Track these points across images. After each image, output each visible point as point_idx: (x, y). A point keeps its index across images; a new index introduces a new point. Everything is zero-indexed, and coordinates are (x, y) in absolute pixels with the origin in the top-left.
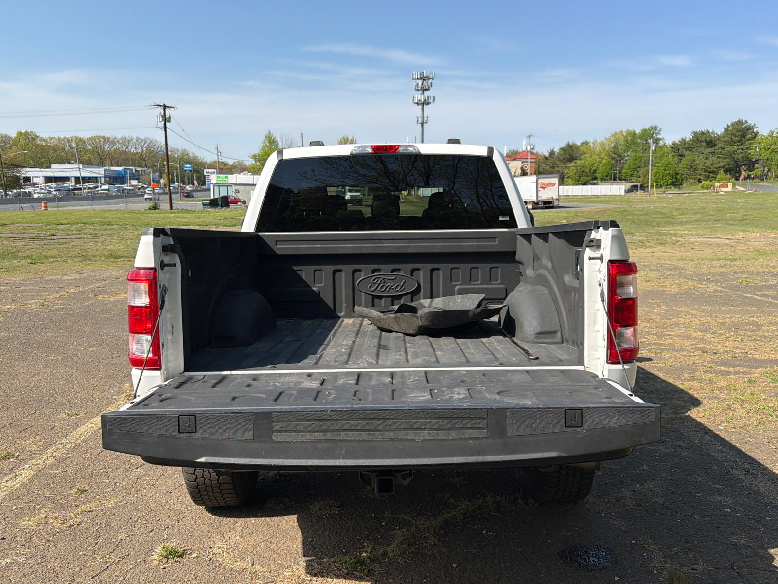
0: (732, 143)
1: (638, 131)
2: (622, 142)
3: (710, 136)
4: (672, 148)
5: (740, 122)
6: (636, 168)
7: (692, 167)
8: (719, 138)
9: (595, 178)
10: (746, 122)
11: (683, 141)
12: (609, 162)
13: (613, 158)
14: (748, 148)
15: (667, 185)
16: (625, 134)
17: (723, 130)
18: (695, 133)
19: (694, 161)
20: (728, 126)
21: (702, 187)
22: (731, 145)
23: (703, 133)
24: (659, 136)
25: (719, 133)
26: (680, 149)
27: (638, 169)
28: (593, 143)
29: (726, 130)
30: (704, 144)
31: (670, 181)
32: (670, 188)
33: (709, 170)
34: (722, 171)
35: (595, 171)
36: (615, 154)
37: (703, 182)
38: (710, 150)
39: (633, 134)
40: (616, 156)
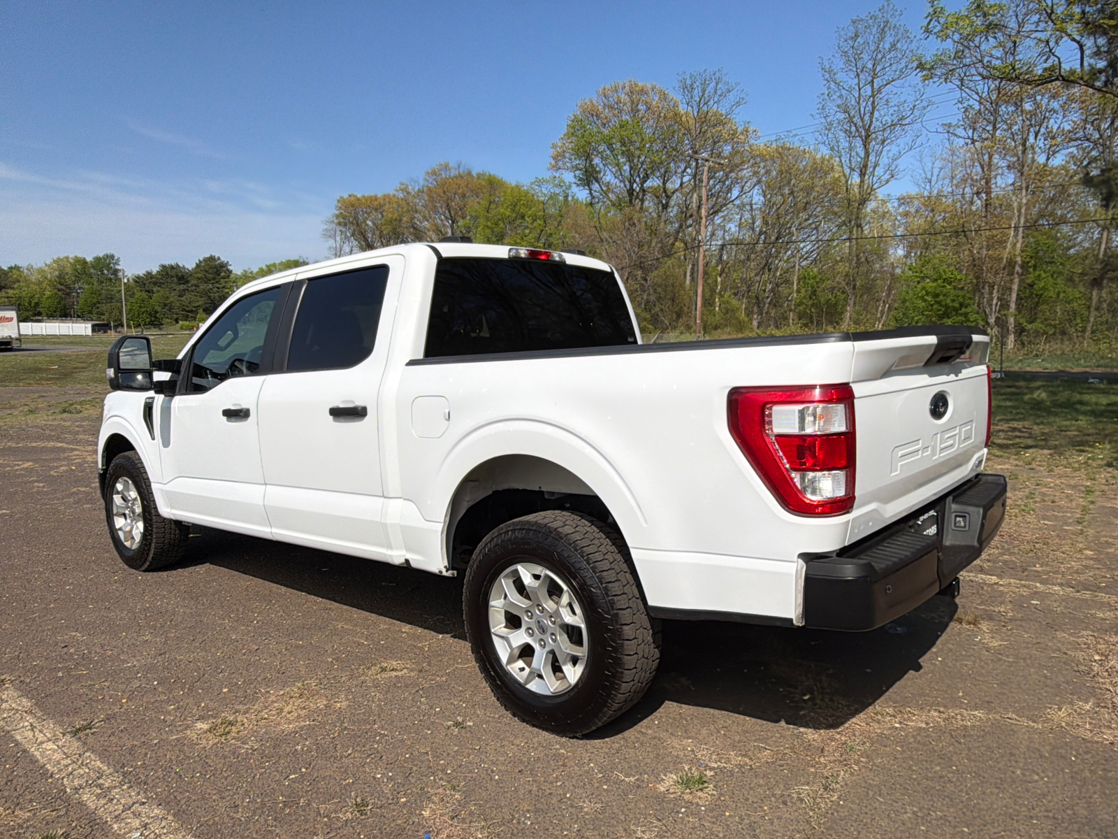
0: (207, 281)
1: (89, 259)
2: (69, 270)
3: (181, 271)
4: (136, 282)
5: (212, 258)
6: (95, 304)
7: (166, 305)
8: (191, 274)
9: (39, 314)
10: (219, 258)
11: (149, 274)
12: (56, 294)
13: (59, 290)
14: (223, 287)
15: (145, 324)
16: (72, 261)
17: (194, 266)
18: (163, 267)
19: (168, 298)
20: (200, 262)
21: (182, 328)
22: (206, 283)
23: (172, 267)
24: (117, 267)
25: (190, 269)
26: (146, 283)
27: (98, 305)
28: (28, 270)
29: (198, 266)
30: (175, 279)
31: (148, 320)
32: (150, 328)
33: (187, 309)
34: (201, 311)
35: (37, 304)
36: (62, 285)
37: (181, 323)
38: (182, 287)
39: (84, 262)
40: (63, 287)
